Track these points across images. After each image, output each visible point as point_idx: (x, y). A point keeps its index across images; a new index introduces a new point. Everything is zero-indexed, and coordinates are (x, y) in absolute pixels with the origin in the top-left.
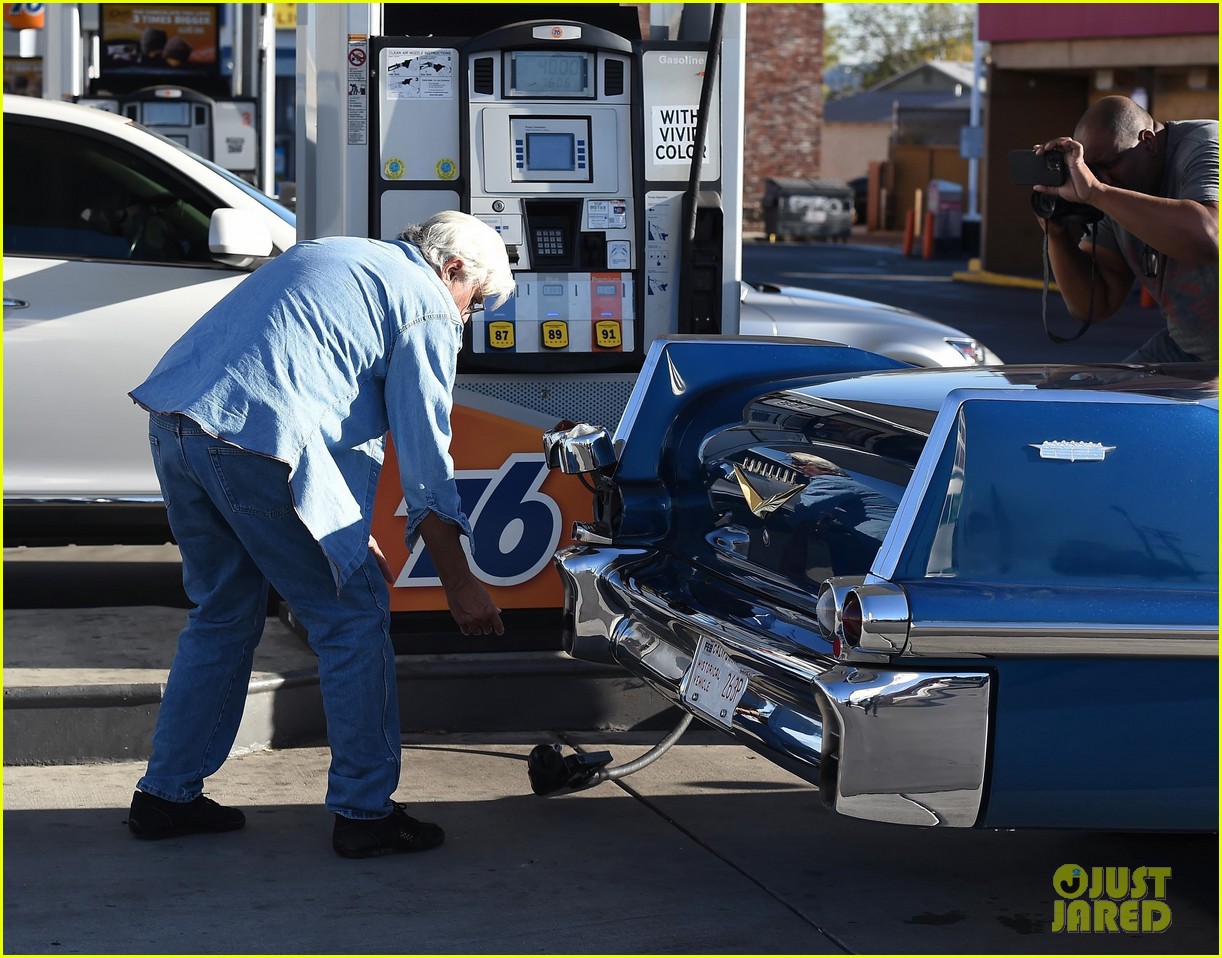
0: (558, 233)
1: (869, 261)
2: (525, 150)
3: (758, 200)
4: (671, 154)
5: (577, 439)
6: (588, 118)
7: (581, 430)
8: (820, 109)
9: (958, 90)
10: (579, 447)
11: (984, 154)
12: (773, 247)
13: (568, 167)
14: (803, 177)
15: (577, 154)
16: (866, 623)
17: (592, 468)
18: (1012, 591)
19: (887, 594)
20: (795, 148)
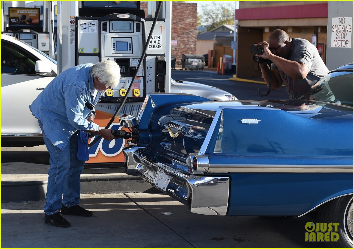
0: (124, 67)
1: (208, 75)
2: (115, 46)
3: (180, 59)
4: (153, 47)
5: (128, 119)
6: (132, 38)
7: (129, 117)
8: (196, 37)
9: (231, 32)
10: (128, 121)
11: (237, 49)
12: (184, 71)
13: (127, 50)
14: (192, 54)
15: (129, 47)
16: (198, 165)
17: (132, 126)
18: (235, 156)
19: (203, 157)
20: (190, 46)
